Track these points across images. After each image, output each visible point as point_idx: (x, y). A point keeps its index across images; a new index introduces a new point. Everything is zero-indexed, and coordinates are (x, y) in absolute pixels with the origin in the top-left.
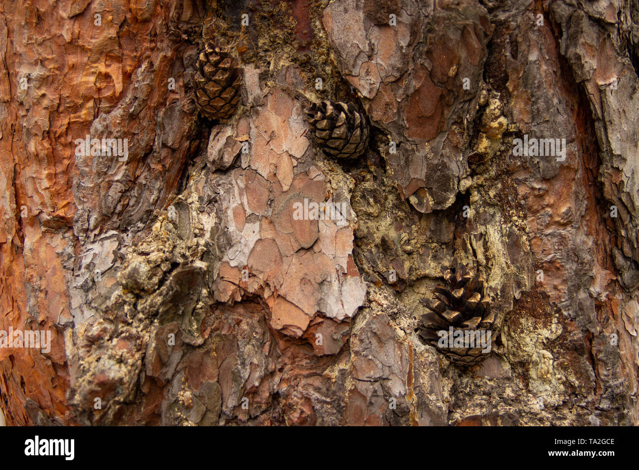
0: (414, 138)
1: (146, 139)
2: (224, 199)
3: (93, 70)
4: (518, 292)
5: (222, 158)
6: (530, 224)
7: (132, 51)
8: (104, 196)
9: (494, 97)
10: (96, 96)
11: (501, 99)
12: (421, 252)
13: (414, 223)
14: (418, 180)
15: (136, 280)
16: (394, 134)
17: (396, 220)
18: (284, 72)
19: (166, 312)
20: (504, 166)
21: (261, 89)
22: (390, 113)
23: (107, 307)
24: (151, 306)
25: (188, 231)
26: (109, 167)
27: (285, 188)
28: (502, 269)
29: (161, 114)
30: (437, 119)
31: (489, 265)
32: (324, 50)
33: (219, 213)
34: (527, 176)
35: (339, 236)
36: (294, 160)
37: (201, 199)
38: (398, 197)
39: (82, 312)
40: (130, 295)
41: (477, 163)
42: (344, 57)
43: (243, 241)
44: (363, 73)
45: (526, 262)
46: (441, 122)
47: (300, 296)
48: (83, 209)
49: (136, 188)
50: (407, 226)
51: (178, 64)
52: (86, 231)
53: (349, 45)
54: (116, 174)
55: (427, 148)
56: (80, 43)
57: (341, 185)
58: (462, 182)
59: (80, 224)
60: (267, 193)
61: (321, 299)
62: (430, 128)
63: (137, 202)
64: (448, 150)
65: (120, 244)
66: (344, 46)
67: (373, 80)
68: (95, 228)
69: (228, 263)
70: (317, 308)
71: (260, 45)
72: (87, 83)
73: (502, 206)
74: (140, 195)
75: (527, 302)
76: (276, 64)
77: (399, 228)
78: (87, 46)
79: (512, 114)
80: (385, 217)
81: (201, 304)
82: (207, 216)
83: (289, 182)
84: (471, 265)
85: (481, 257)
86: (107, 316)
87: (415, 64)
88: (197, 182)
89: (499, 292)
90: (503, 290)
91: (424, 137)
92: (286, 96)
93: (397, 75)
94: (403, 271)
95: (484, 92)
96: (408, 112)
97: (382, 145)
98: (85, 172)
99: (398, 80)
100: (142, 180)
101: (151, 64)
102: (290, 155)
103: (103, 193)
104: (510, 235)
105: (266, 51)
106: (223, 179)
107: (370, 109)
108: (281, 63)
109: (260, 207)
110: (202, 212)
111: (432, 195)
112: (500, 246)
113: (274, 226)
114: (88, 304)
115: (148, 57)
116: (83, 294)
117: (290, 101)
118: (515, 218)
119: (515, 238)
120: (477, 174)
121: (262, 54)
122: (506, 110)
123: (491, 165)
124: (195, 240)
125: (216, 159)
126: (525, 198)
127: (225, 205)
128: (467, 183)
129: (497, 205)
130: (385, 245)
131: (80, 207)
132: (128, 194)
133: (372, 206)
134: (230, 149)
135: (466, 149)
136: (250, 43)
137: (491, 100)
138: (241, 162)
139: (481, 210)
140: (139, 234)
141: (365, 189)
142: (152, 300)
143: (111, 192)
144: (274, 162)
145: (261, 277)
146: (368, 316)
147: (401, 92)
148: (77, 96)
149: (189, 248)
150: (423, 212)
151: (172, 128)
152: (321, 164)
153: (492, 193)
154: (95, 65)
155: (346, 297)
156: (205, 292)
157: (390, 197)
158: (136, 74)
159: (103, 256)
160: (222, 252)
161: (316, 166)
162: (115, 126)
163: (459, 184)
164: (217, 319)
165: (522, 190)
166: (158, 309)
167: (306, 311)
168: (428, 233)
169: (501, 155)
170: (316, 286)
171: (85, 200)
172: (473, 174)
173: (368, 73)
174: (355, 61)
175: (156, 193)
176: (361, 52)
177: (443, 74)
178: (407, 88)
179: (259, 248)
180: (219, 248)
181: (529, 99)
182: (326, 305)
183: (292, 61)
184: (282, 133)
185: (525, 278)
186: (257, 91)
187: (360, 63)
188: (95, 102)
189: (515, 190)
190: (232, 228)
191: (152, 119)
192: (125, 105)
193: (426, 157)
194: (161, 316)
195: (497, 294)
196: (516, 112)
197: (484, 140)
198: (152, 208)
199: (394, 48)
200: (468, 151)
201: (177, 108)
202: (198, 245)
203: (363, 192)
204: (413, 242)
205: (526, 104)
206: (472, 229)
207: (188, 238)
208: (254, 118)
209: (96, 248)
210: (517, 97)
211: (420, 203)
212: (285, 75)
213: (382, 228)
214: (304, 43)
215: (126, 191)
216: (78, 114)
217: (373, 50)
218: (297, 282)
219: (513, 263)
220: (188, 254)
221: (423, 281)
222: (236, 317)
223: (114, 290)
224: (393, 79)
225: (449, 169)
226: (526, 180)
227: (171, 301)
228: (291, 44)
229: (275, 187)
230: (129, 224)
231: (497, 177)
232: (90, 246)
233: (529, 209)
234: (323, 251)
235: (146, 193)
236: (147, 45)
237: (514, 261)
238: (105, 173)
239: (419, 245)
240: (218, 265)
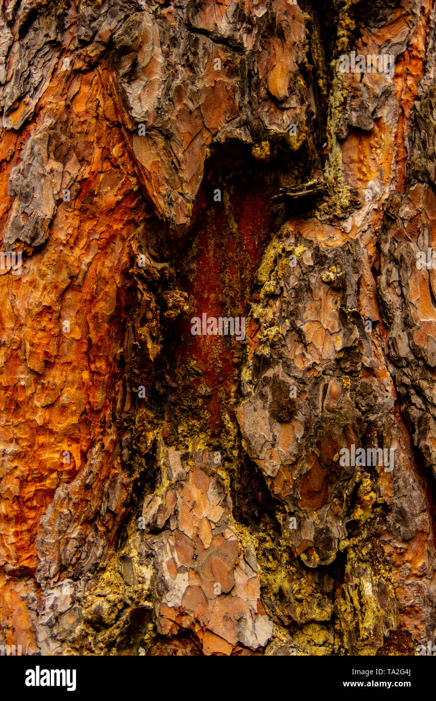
0: (305, 508)
1: (95, 505)
2: (160, 554)
3: (58, 449)
4: (387, 631)
5: (156, 522)
6: (394, 576)
7: (87, 435)
8: (64, 550)
9: (366, 477)
10: (59, 470)
11: (371, 479)
12: (309, 600)
13: (303, 577)
14: (307, 541)
15: (100, 615)
16: (290, 504)
17: (289, 574)
18: (201, 454)
19: (121, 642)
20: (374, 530)
21: (183, 467)
22: (287, 489)
23: (74, 638)
24: (110, 637)
25: (132, 580)
26: (68, 527)
27: (207, 546)
28: (374, 612)
29: (107, 485)
30: (323, 494)
31: (363, 610)
32: (232, 438)
33: (156, 565)
34: (391, 538)
35: (250, 584)
36: (212, 524)
37: (140, 554)
38: (291, 555)
39: (48, 645)
40: (91, 629)
41: (353, 528)
42: (253, 444)
43: (176, 587)
44: (268, 458)
45: (393, 606)
46: (326, 496)
47: (224, 630)
48: (45, 560)
49: (86, 545)
50: (298, 578)
51: (118, 445)
52: (47, 578)
53: (257, 436)
54: (72, 532)
55: (315, 515)
56: (50, 427)
57: (249, 544)
58: (342, 543)
59: (42, 573)
60: (192, 550)
61: (240, 632)
62: (317, 500)
63: (87, 556)
64: (330, 518)
65: (75, 590)
66: (253, 436)
67: (275, 463)
68: (54, 576)
69: (166, 604)
70: (237, 640)
71: (180, 431)
72: (53, 458)
73: (372, 562)
74: (89, 550)
75: (394, 639)
76: (194, 448)
77: (291, 581)
78: (55, 430)
79: (379, 490)
80: (281, 571)
81: (147, 637)
82: (146, 567)
83: (209, 541)
84: (349, 610)
85: (356, 603)
86: (74, 646)
87: (308, 452)
88: (134, 541)
89: (371, 631)
90: (375, 630)
91: (313, 507)
92: (204, 474)
93: (294, 459)
94: (295, 615)
95: (359, 473)
96: (302, 488)
97: (279, 513)
98: (50, 531)
99: (294, 464)
100: (90, 538)
101: (103, 446)
102: (209, 521)
103: (62, 548)
104: (379, 585)
105: (185, 437)
106: (156, 539)
107: (272, 485)
108: (199, 447)
109: (187, 561)
110: (141, 564)
111: (318, 553)
112: (371, 593)
113: (200, 576)
114: (54, 637)
115: (101, 440)
116: (49, 629)
117: (207, 477)
118: (383, 571)
119: (383, 587)
120: (352, 537)
121: (181, 439)
122: (375, 487)
123: (363, 530)
124: (140, 586)
125: (151, 522)
126: (390, 555)
127: (160, 559)
128: (345, 543)
129: (368, 561)
130: (281, 595)
131: (42, 559)
132: (81, 549)
133: (271, 562)
134: (162, 515)
135: (345, 517)
136: (172, 430)
137: (363, 479)
138: (170, 525)
139: (356, 565)
140: (90, 582)
141: (266, 549)
142: (111, 632)
143: (69, 547)
144: (196, 525)
145: (192, 615)
146: (274, 647)
147: (296, 472)
148: (44, 469)
149: (136, 592)
150: (311, 566)
151: (115, 497)
152: (233, 527)
153: (364, 552)
154: (60, 445)
155: (259, 631)
156: (150, 626)
157: (285, 555)
158: (91, 453)
159: (63, 599)
160: (161, 596)
161: (229, 528)
162: (75, 493)
163: (338, 544)
164: (158, 649)
165: (388, 549)
166: (116, 639)
167: (230, 642)
168: (314, 585)
169: (370, 522)
170: (236, 622)
171: (47, 553)
172: (349, 537)
173: (271, 457)
174: (262, 448)
175: (101, 549)
176: (267, 441)
177: (328, 459)
178: (301, 469)
179: (189, 593)
180: (159, 592)
181: (392, 479)
182: (244, 636)
183: (207, 445)
184: (202, 503)
185: (392, 619)
186: (179, 469)
187: (265, 449)
188: (58, 474)
189: (382, 548)
190: (167, 577)
191: (101, 490)
192: (82, 477)
193: (314, 523)
194: (118, 645)
195: (370, 634)
196: (382, 489)
197: (359, 509)
198: (98, 561)
199: (292, 439)
200: (346, 518)
201: (119, 481)
202: (143, 590)
203: (264, 551)
204: (303, 591)
205: (390, 482)
206: (349, 581)
207: (134, 585)
208: (180, 490)
209: (56, 593)
210: (383, 477)
211: (309, 560)
212: (202, 457)
213: (278, 581)
214: (216, 432)
215: (80, 546)
216: (43, 483)
217: (275, 440)
218: (220, 619)
219: (382, 607)
220: (135, 596)
221: (310, 625)
222: (173, 647)
223: (77, 626)
224: (291, 463)
225: (331, 532)
226: (390, 541)
227: (126, 633)
228: (205, 432)
229: (198, 546)
230: (81, 574)
231: (368, 539)
232: (50, 592)
233: (394, 564)
234: (239, 595)
235: (94, 549)
236: (98, 430)
237: (383, 606)
238: (65, 532)
239: (307, 595)
240: (158, 606)
